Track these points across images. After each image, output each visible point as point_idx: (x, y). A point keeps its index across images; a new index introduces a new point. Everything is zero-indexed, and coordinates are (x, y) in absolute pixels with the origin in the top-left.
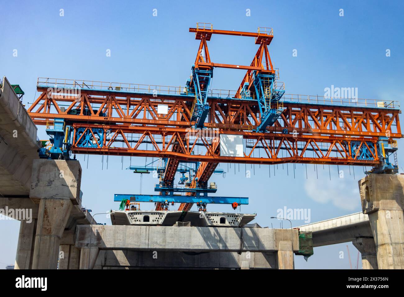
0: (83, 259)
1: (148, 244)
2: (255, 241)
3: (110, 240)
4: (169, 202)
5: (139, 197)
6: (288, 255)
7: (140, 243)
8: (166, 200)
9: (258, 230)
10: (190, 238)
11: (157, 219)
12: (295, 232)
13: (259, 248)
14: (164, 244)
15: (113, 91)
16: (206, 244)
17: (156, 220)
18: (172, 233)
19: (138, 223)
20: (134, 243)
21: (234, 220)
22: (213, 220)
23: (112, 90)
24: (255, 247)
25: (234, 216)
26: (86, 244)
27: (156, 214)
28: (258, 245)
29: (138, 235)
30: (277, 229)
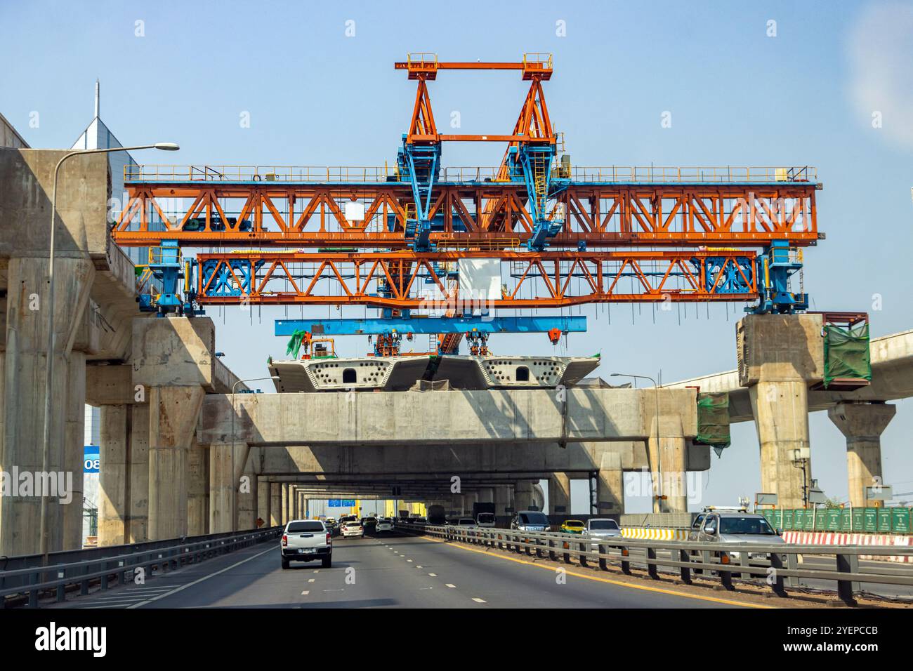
0: (216, 468)
1: (356, 432)
2: (595, 418)
3: (273, 426)
4: (400, 334)
5: (332, 325)
6: (671, 447)
7: (339, 430)
8: (393, 331)
9: (602, 393)
10: (449, 416)
11: (374, 376)
12: (688, 394)
13: (604, 434)
14: (391, 431)
15: (261, 183)
16: (483, 428)
17: (372, 377)
18: (407, 406)
19: (331, 386)
20: (324, 430)
21: (548, 373)
22: (500, 373)
23: (260, 180)
24: (596, 431)
25: (548, 362)
26: (220, 438)
27: (372, 365)
28: (602, 428)
29: (332, 413)
30: (647, 388)
